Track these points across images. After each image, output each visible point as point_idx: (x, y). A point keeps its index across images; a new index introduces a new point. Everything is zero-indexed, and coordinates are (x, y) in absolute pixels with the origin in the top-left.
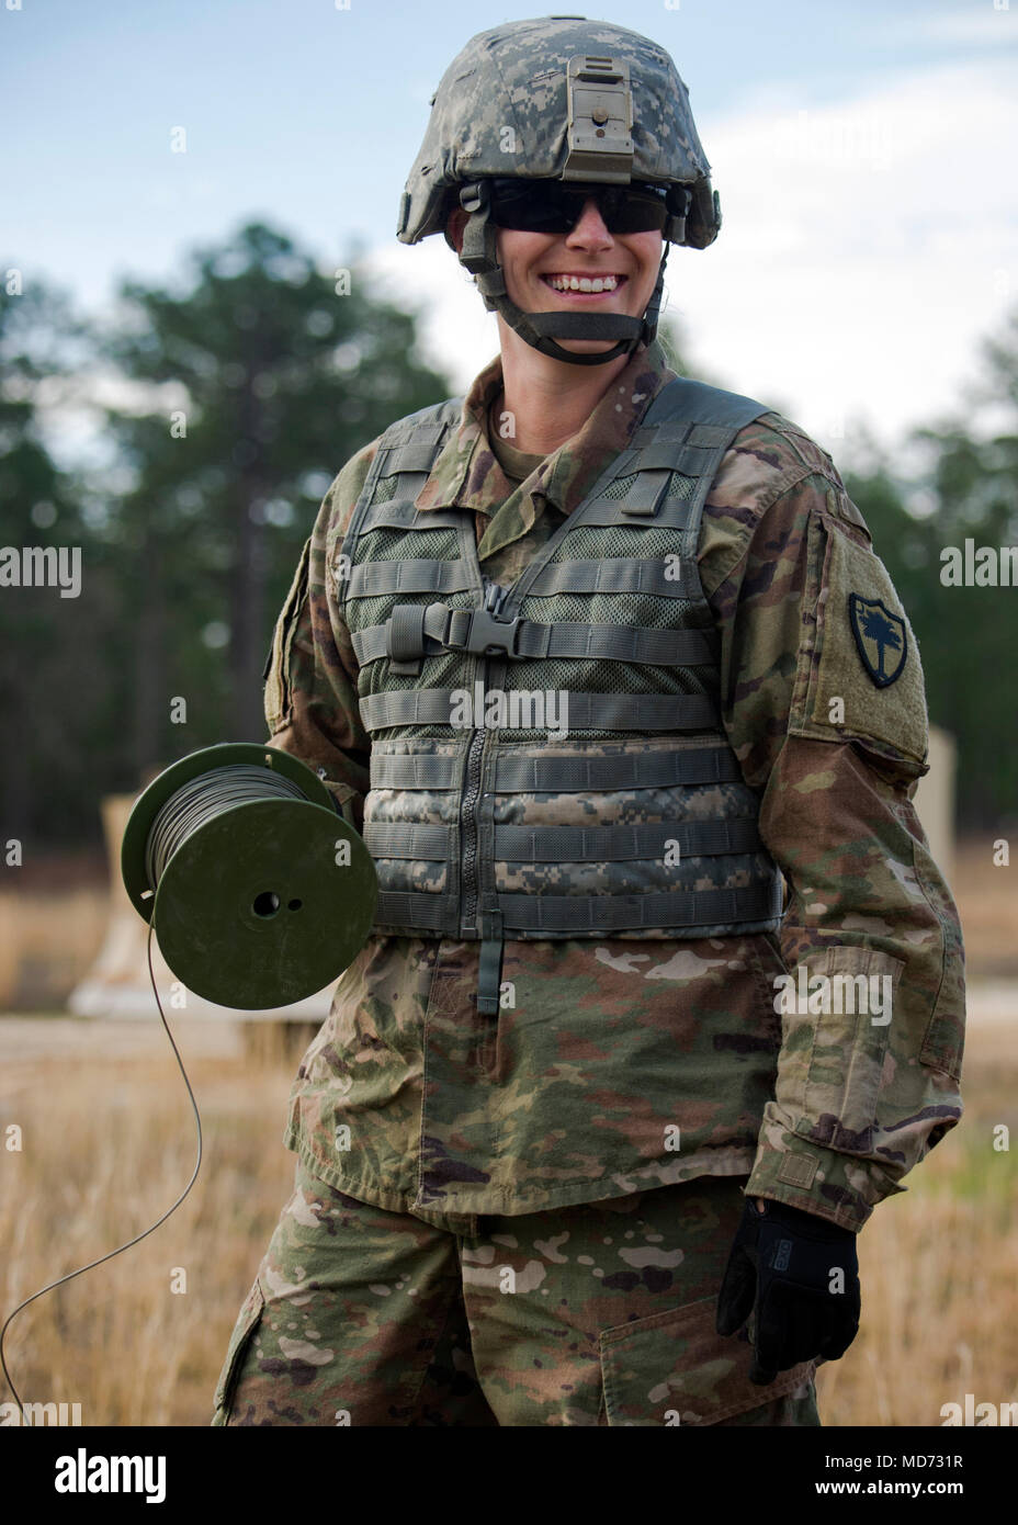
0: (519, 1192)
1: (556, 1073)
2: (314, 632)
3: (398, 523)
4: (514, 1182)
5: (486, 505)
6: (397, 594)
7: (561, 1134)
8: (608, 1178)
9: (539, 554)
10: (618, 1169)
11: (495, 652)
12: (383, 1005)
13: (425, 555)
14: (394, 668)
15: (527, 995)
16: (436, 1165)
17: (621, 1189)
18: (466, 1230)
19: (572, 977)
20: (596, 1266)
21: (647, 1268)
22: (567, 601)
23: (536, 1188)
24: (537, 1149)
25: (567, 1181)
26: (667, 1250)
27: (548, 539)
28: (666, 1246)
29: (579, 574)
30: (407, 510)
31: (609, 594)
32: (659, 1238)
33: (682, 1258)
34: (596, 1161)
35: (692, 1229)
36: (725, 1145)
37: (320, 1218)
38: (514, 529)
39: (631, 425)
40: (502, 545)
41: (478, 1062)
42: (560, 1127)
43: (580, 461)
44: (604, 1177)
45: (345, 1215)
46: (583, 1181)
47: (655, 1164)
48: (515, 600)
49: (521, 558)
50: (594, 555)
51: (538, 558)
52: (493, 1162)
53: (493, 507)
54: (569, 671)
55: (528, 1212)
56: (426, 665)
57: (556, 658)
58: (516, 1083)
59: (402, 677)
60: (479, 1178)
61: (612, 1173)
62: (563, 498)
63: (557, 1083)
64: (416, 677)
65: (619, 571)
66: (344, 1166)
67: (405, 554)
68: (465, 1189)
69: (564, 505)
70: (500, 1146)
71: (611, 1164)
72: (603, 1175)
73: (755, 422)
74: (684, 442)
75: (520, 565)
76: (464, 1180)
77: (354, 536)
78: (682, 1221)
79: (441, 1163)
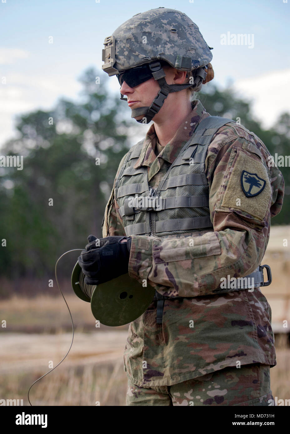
0: (171, 378)
1: (178, 339)
2: (116, 209)
3: (129, 173)
4: (169, 375)
5: (148, 164)
6: (128, 195)
7: (181, 358)
8: (197, 370)
9: (164, 177)
10: (200, 368)
11: (150, 210)
12: (137, 324)
13: (135, 182)
14: (127, 218)
15: (170, 315)
16: (147, 372)
17: (202, 374)
18: (165, 392)
19: (185, 309)
20: (201, 398)
21: (216, 396)
22: (170, 190)
23: (176, 376)
24: (175, 364)
25: (185, 373)
26: (221, 390)
27: (167, 172)
28: (221, 389)
29: (173, 182)
30: (132, 169)
31: (180, 186)
32: (219, 386)
33: (227, 392)
34: (193, 365)
35: (229, 383)
36: (235, 356)
37: (133, 393)
38: (156, 170)
39: (190, 133)
40: (153, 175)
41: (159, 338)
42: (181, 356)
43: (173, 146)
44: (196, 370)
45: (139, 391)
46: (190, 372)
47: (212, 365)
48: (158, 192)
49: (159, 179)
50: (176, 175)
51: (163, 179)
52: (164, 369)
53: (150, 164)
54: (172, 213)
55: (175, 384)
56: (135, 216)
57: (168, 209)
58: (169, 343)
59: (130, 221)
60: (160, 375)
61: (198, 369)
62: (169, 158)
63: (179, 342)
64: (133, 220)
65: (182, 178)
66: (134, 376)
67: (130, 182)
68: (157, 379)
69: (169, 160)
70: (166, 364)
71: (198, 366)
72: (196, 369)
73: (225, 125)
74: (202, 135)
75: (159, 181)
76: (156, 376)
77: (119, 179)
78: (226, 380)
79: (149, 371)
